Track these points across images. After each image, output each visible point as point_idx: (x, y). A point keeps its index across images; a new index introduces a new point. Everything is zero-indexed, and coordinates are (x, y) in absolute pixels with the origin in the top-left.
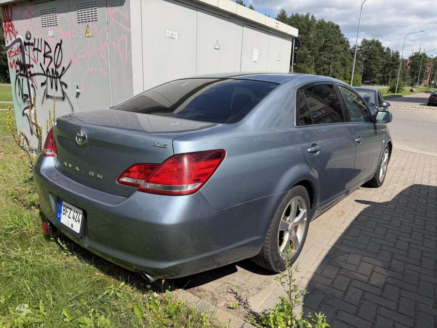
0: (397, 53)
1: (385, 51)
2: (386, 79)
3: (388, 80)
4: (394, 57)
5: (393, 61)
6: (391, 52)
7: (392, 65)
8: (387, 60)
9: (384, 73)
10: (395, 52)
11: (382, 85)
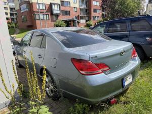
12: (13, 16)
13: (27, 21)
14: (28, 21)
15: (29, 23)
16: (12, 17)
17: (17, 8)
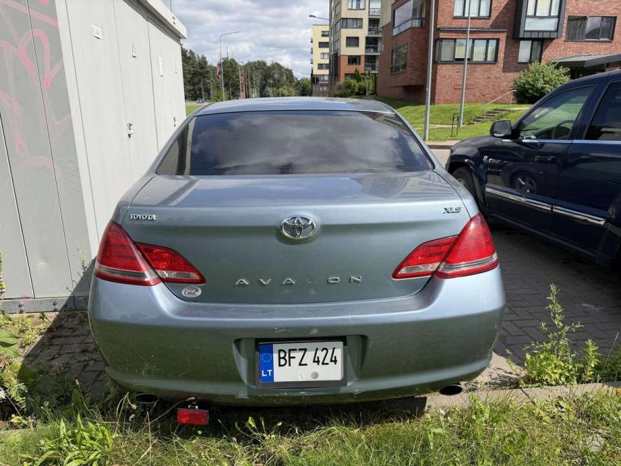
0: (204, 58)
1: (188, 55)
2: (198, 92)
3: (201, 94)
4: (202, 63)
5: (201, 69)
6: (196, 56)
7: (201, 74)
8: (194, 67)
9: (193, 84)
10: (201, 57)
11: (195, 100)
12: (376, 49)
13: (404, 66)
14: (409, 70)
15: (409, 77)
16: (372, 53)
17: (385, 20)
